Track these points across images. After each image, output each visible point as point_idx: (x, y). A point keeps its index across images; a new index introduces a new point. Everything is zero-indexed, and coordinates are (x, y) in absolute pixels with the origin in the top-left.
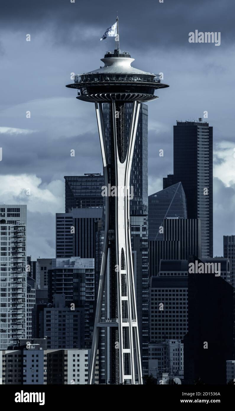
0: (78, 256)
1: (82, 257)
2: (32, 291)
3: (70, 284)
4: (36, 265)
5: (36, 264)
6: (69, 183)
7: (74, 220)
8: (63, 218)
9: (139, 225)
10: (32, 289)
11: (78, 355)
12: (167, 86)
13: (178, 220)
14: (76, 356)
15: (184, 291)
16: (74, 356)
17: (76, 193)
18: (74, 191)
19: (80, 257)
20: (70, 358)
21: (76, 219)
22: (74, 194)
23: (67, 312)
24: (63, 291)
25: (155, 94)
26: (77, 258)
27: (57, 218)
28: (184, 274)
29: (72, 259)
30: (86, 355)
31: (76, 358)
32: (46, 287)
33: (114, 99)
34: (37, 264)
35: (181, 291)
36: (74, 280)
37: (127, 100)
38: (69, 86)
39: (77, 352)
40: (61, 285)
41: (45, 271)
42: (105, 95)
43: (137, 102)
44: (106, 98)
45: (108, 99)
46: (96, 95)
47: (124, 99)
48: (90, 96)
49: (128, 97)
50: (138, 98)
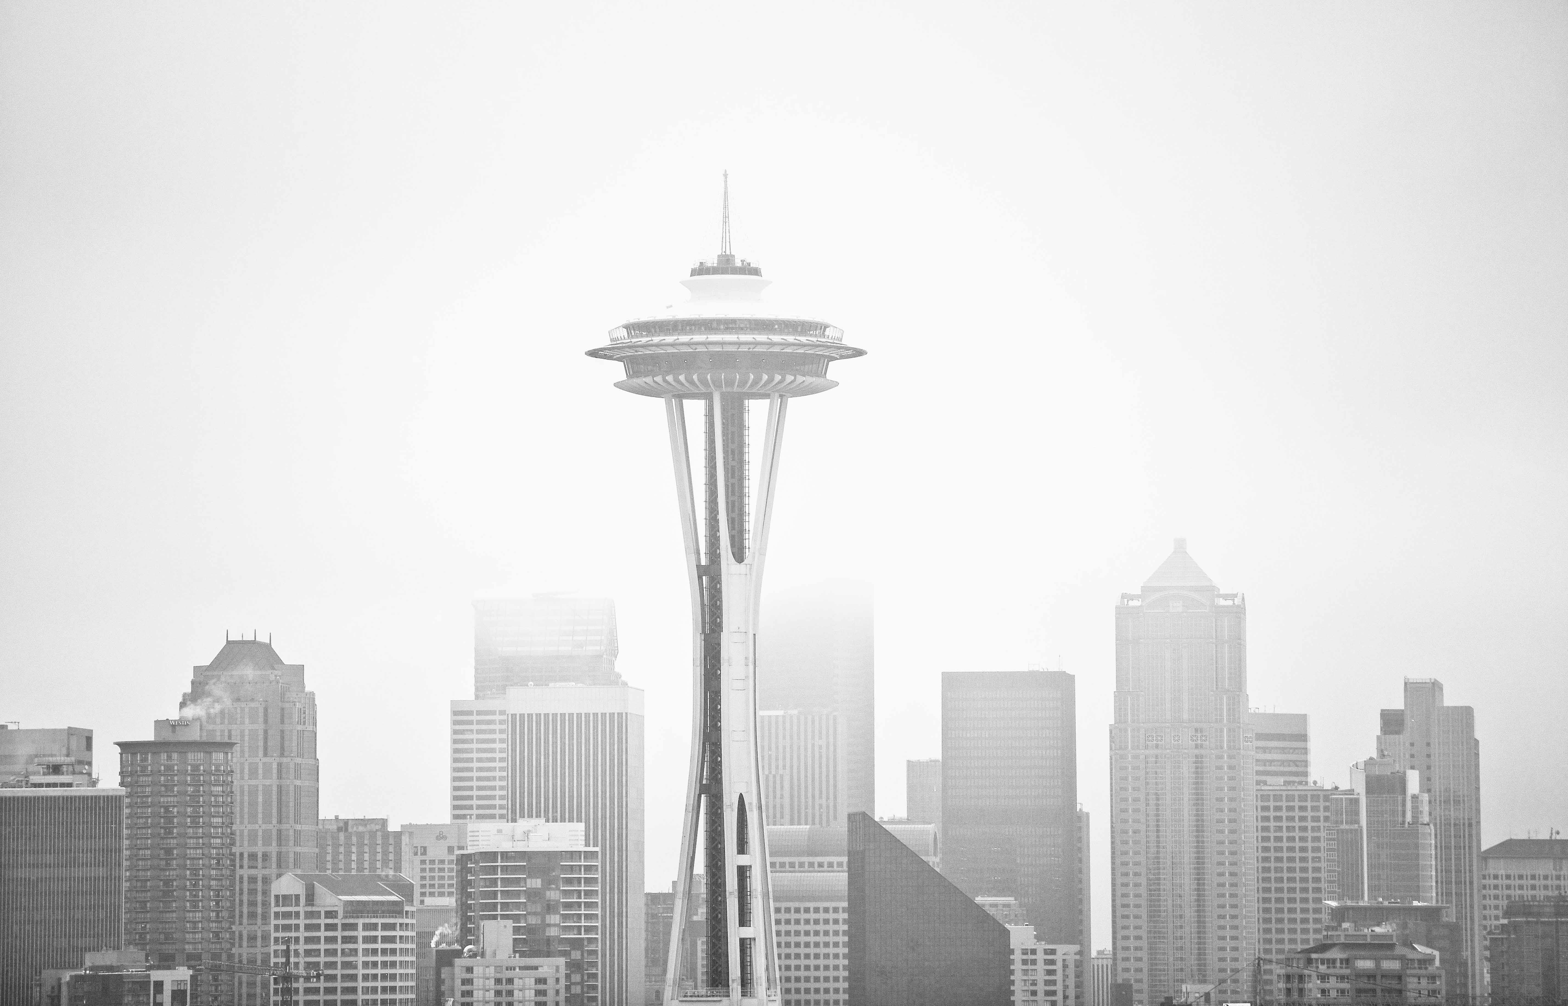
0: (538, 816)
2: (407, 912)
3: (517, 894)
4: (403, 843)
5: (403, 837)
6: (486, 619)
7: (511, 719)
8: (470, 713)
10: (407, 908)
12: (859, 353)
13: (784, 717)
15: (836, 910)
17: (505, 645)
19: (542, 820)
21: (514, 716)
23: (518, 970)
24: (499, 913)
25: (830, 375)
26: (534, 821)
27: (455, 713)
29: (523, 824)
32: (454, 902)
33: (718, 386)
34: (405, 839)
35: (807, 910)
36: (528, 881)
37: (755, 391)
38: (594, 354)
40: (494, 895)
41: (424, 858)
42: (695, 377)
43: (781, 396)
44: (697, 387)
45: (703, 390)
46: (670, 378)
47: (746, 390)
48: (654, 381)
49: (755, 382)
50: (783, 385)
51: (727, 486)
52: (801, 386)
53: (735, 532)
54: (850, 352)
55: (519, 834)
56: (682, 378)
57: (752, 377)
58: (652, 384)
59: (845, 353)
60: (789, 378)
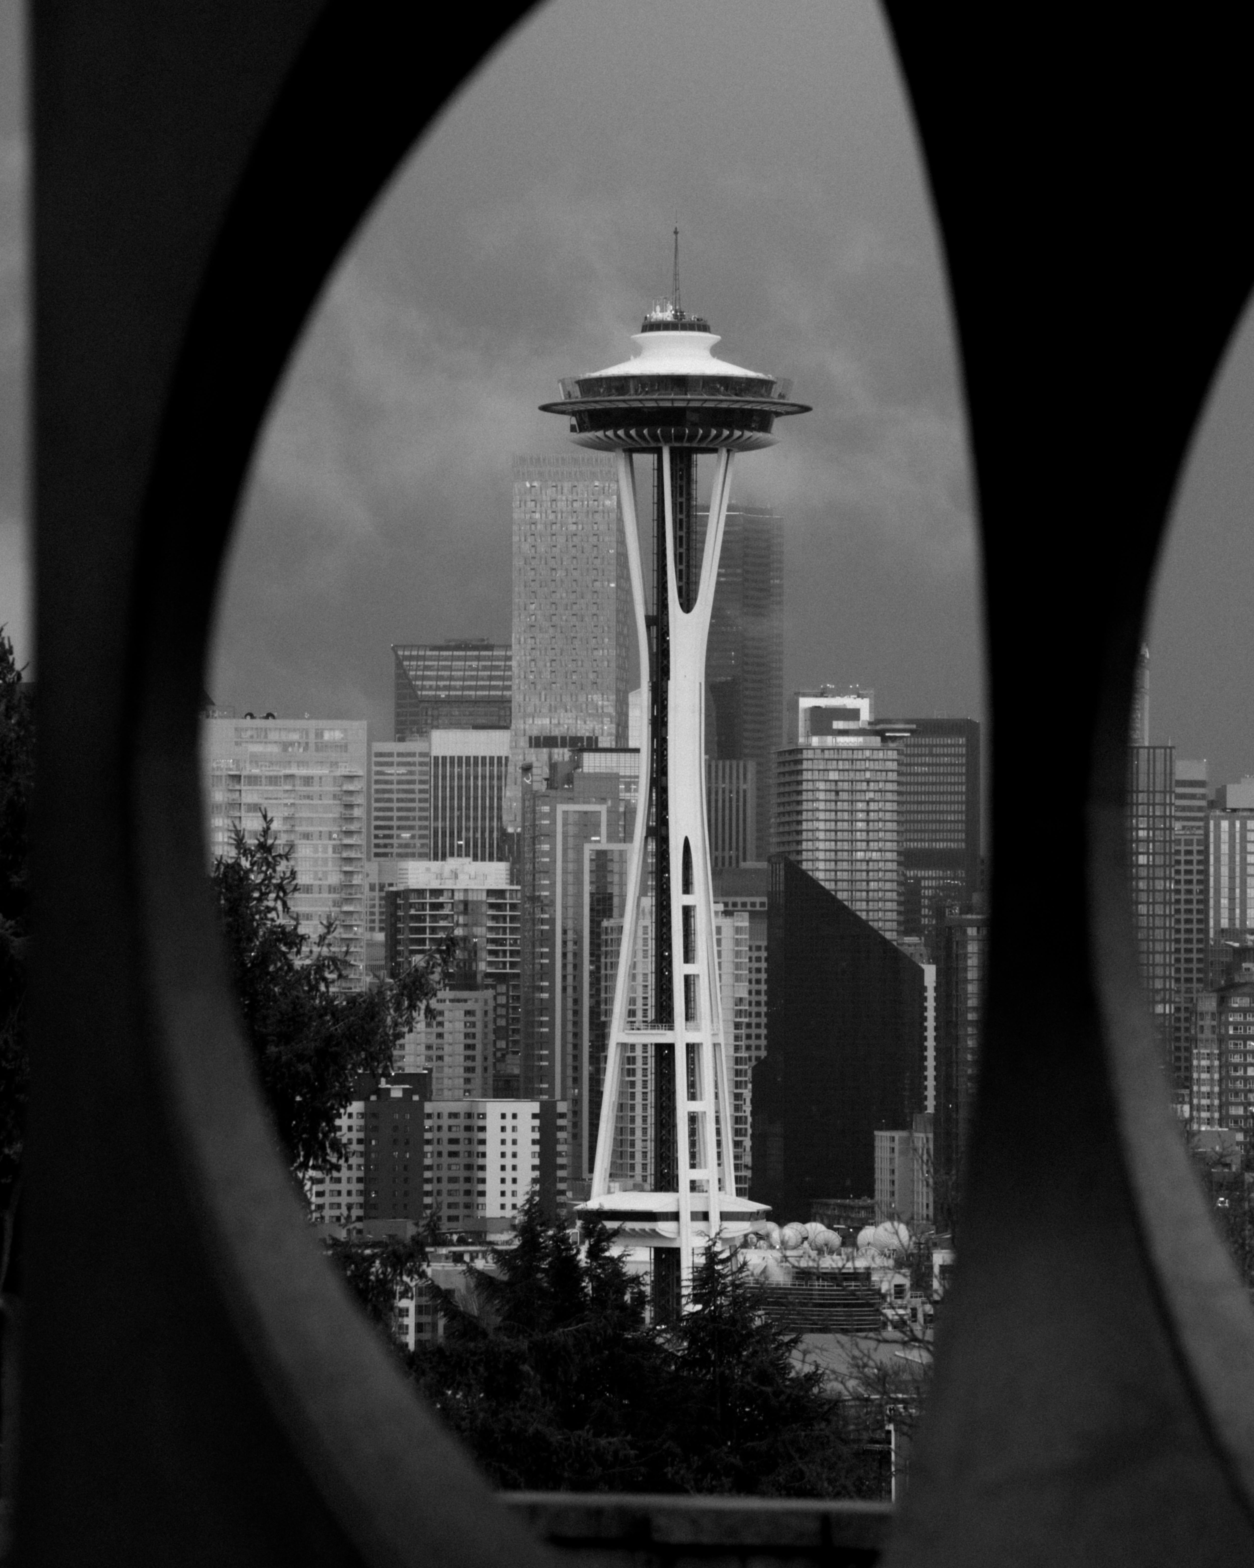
0: (467, 855)
1: (475, 858)
6: (406, 663)
7: (432, 761)
8: (393, 755)
9: (637, 777)
11: (514, 1116)
12: (805, 409)
14: (509, 1116)
16: (503, 1116)
17: (423, 688)
18: (419, 683)
19: (470, 859)
20: (493, 1123)
21: (436, 758)
22: (419, 693)
23: (447, 1002)
26: (462, 861)
28: (758, 905)
29: (452, 863)
30: (535, 1116)
31: (509, 1122)
32: (380, 937)
33: (668, 441)
36: (455, 917)
37: (703, 445)
39: (509, 1106)
40: (422, 930)
41: (381, 894)
42: (645, 431)
43: (728, 451)
44: (648, 442)
45: (653, 444)
46: (621, 432)
47: (695, 444)
48: (606, 436)
49: (705, 437)
50: (730, 440)
51: (675, 538)
52: (748, 442)
53: (683, 584)
54: (795, 408)
55: (447, 873)
56: (633, 432)
57: (701, 431)
58: (604, 438)
59: (790, 409)
60: (737, 433)
